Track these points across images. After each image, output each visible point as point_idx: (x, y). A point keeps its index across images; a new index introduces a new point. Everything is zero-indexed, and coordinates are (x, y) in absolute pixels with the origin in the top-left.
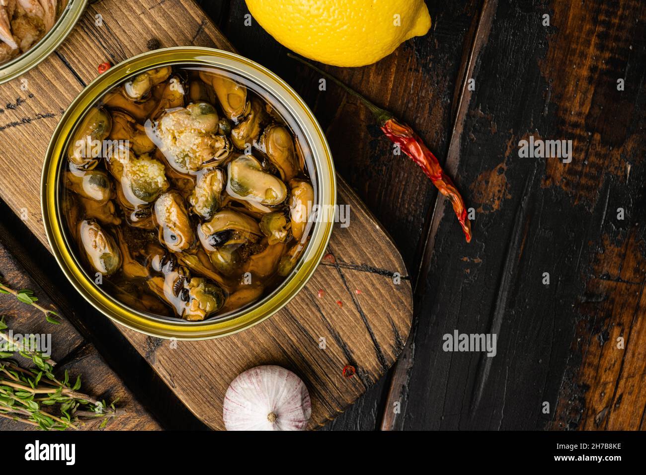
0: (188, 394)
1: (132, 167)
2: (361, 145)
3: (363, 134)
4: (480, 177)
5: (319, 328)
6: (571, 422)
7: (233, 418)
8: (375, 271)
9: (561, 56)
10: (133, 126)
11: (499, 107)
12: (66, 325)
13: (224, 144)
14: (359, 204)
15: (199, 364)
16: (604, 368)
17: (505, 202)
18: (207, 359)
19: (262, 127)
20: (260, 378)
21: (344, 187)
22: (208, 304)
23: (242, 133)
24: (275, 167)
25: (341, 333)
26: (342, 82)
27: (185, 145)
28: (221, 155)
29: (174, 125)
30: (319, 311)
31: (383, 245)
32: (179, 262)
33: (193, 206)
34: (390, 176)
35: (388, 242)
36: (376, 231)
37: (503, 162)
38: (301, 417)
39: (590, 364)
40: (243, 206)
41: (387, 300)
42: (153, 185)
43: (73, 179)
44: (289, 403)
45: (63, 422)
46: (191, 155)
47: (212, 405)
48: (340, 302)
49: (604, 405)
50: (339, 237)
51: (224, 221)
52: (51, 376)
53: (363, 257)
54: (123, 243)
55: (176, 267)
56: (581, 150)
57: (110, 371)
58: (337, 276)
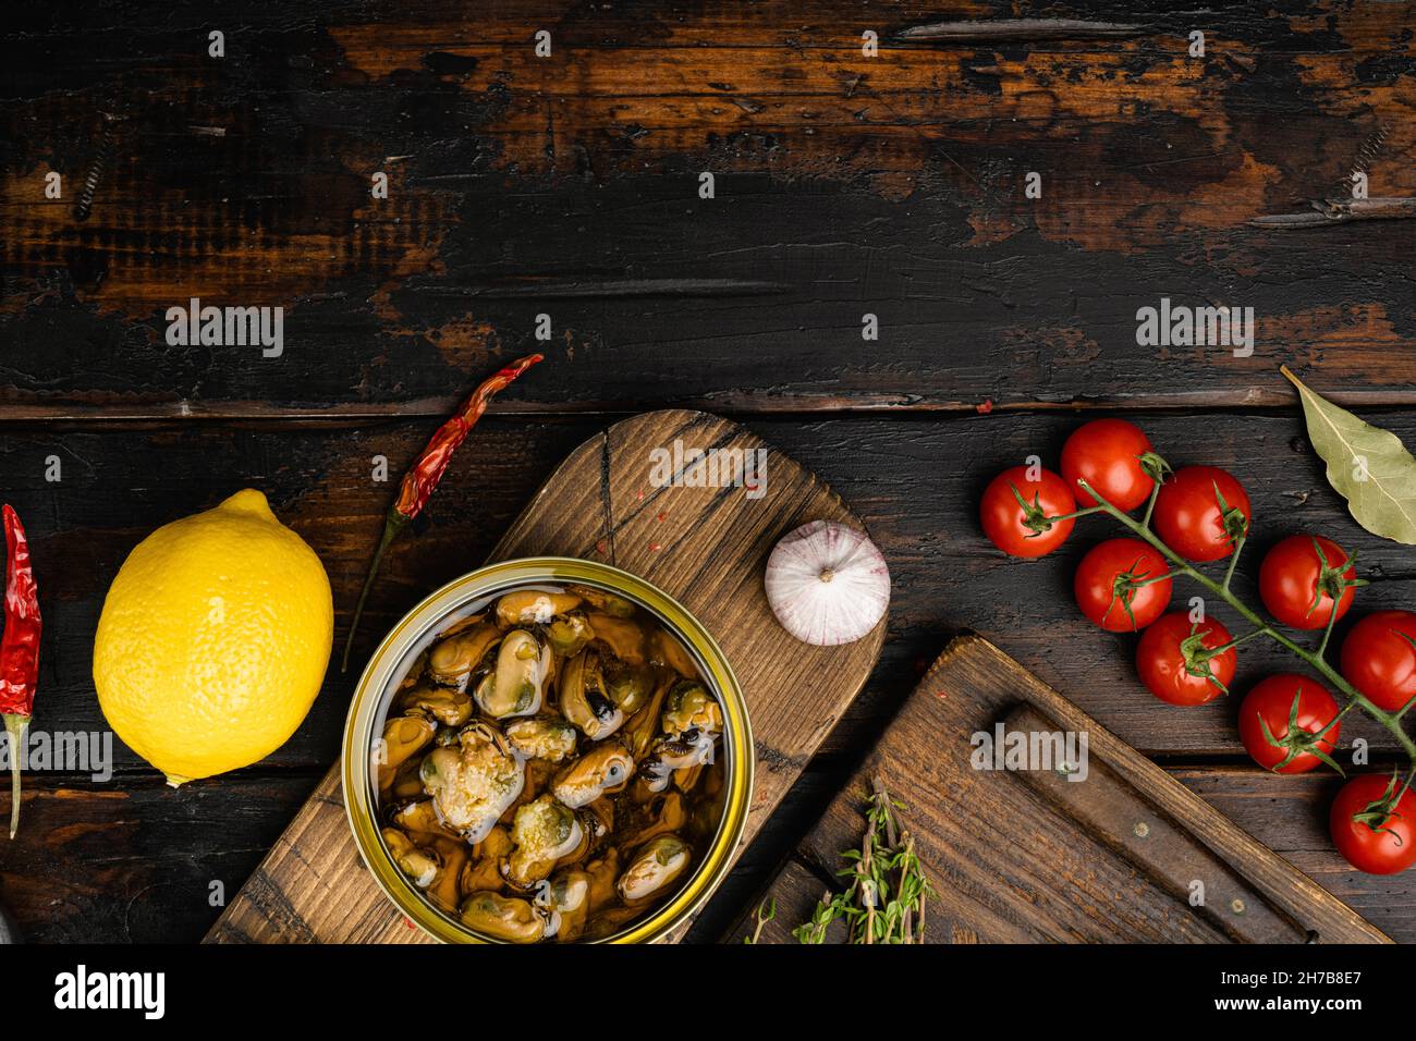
0: (838, 697)
1: (531, 851)
2: (447, 539)
3: (430, 540)
4: (451, 362)
5: (703, 537)
6: (766, 145)
7: (846, 627)
8: (606, 480)
9: (260, 292)
10: (476, 863)
11: (349, 361)
12: (776, 890)
13: (469, 733)
14: (518, 523)
15: (793, 692)
16: (678, 119)
17: (478, 319)
18: (782, 683)
19: (436, 687)
20: (781, 605)
21: (499, 551)
22: (695, 701)
23: (450, 712)
24: (486, 656)
25: (704, 505)
26: (363, 587)
27: (484, 786)
28: (486, 734)
29: (460, 807)
30: (679, 543)
31: (568, 477)
32: (647, 754)
33: (566, 754)
34: (479, 487)
35: (562, 472)
36: (550, 492)
37: (423, 336)
38: (821, 535)
39: (678, 140)
40: (551, 686)
41: (642, 453)
42: (547, 817)
43: (567, 928)
44: (805, 557)
45: (907, 862)
46: (495, 774)
47: (846, 659)
48: (661, 517)
49: (731, 105)
50: (571, 541)
51: (576, 707)
52: (849, 894)
53: (590, 501)
54: (640, 838)
55: (655, 758)
56: (382, 231)
57: (828, 813)
58: (625, 529)
